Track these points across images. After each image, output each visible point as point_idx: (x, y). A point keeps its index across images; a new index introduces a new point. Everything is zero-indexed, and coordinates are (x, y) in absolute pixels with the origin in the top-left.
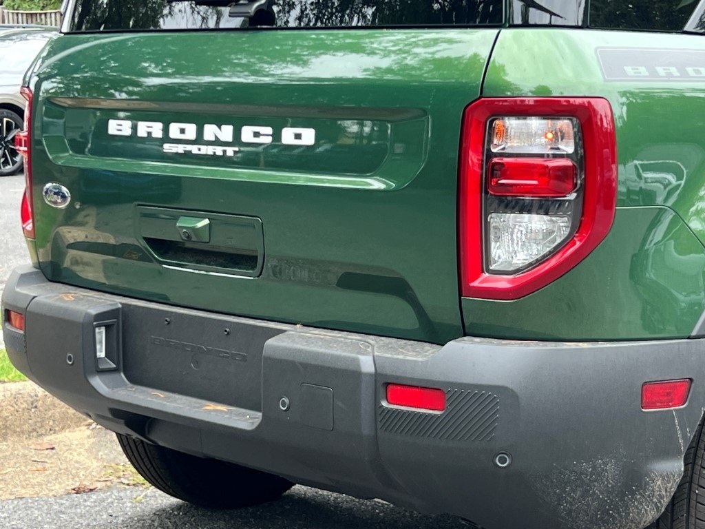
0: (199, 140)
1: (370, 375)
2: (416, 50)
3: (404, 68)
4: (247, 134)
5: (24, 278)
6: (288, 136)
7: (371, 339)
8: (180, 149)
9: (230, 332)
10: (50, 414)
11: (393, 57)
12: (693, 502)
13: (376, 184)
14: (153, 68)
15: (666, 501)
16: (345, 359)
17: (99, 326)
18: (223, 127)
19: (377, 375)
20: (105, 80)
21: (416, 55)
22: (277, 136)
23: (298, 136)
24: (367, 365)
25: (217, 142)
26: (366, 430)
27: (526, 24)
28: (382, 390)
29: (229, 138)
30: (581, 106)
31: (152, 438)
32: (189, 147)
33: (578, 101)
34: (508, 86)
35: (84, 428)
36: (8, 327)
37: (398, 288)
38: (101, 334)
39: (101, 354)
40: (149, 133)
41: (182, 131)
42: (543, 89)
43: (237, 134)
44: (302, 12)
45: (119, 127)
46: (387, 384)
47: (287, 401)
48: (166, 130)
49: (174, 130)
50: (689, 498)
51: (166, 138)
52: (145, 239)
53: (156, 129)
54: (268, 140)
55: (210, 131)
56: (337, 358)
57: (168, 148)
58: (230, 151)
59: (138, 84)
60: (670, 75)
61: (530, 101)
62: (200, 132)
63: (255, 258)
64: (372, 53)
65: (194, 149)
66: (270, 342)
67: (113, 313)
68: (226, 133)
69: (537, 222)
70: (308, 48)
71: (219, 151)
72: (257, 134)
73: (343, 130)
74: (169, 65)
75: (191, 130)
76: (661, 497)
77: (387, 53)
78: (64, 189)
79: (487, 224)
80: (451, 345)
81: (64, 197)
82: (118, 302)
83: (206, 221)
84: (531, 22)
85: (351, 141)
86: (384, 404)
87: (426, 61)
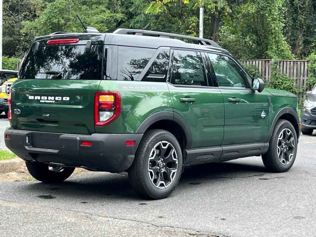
0: (48, 100)
1: (78, 140)
2: (92, 83)
3: (90, 87)
4: (57, 98)
5: (10, 129)
6: (64, 99)
7: (79, 135)
8: (44, 101)
9: (53, 135)
10: (7, 168)
11: (88, 84)
12: (137, 164)
13: (80, 107)
14: (34, 86)
15: (132, 163)
16: (75, 138)
17: (27, 136)
18: (52, 97)
19: (80, 140)
20: (24, 89)
21: (92, 84)
22: (62, 98)
23: (66, 99)
24: (78, 138)
25: (51, 100)
26: (78, 150)
27: (106, 79)
28: (81, 143)
29: (53, 99)
30: (115, 94)
31: (37, 160)
32: (45, 101)
33: (115, 93)
34: (103, 90)
35: (15, 172)
36: (6, 138)
37: (84, 125)
38: (27, 138)
39: (27, 142)
40: (37, 99)
41: (44, 98)
42: (109, 91)
43: (55, 98)
44: (69, 73)
45: (31, 98)
46: (82, 142)
47: (64, 146)
48: (41, 98)
49: (42, 98)
50: (136, 163)
51: (41, 99)
52: (37, 119)
53: (39, 98)
54: (61, 99)
55: (50, 98)
56: (73, 138)
57: (41, 101)
58: (53, 102)
59: (32, 89)
60: (131, 88)
61: (107, 92)
62: (48, 98)
63: (58, 122)
64: (84, 83)
65: (46, 101)
66: (61, 136)
67: (29, 134)
68: (53, 98)
69: (108, 113)
70: (70, 82)
71: (51, 101)
72: (59, 98)
73: (77, 98)
74: (38, 86)
75: (46, 98)
76: (131, 162)
77: (87, 84)
78: (19, 110)
79: (99, 114)
80: (93, 134)
81: (19, 112)
82: (30, 132)
83: (49, 115)
84: (107, 79)
85: (79, 101)
86: (81, 145)
87: (94, 85)
